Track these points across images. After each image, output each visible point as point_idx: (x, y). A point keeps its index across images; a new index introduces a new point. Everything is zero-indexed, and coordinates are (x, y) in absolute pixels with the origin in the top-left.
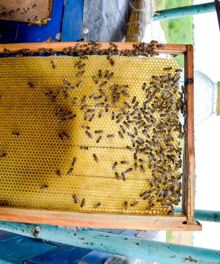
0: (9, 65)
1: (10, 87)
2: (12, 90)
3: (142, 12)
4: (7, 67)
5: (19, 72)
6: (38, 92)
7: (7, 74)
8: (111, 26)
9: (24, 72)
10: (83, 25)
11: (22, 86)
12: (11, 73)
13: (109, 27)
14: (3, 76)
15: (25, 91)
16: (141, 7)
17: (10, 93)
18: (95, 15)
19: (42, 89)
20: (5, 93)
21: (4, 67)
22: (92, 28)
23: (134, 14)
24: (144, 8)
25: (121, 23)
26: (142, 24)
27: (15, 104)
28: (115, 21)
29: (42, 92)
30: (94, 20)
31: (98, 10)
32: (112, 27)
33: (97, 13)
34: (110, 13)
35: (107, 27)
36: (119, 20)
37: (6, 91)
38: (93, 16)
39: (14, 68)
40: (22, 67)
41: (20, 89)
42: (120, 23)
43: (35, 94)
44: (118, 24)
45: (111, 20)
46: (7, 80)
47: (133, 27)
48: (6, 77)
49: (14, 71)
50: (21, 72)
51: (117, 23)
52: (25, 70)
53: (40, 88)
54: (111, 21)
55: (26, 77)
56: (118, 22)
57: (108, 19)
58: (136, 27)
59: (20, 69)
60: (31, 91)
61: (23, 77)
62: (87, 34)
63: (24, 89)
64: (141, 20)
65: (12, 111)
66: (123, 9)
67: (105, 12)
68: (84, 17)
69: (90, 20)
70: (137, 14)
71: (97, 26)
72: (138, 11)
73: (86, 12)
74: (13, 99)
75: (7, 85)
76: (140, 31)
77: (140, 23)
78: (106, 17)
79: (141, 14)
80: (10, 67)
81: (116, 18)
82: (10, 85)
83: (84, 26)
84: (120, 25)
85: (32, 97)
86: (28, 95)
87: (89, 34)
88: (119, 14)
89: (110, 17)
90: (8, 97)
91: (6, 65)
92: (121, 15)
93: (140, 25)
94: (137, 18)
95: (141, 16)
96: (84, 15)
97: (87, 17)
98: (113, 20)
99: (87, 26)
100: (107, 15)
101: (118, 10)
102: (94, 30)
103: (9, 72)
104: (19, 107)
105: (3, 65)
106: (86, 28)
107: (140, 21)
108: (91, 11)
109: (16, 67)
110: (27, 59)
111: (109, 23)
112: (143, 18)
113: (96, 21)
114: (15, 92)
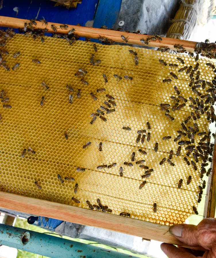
0: (31, 43)
1: (29, 66)
2: (31, 70)
3: (193, 9)
4: (29, 45)
5: (41, 52)
6: (60, 76)
7: (28, 52)
8: (150, 22)
9: (48, 53)
10: (119, 16)
11: (43, 68)
12: (33, 52)
13: (148, 23)
14: (24, 54)
15: (45, 73)
16: (193, 2)
17: (29, 73)
18: (135, 8)
19: (64, 73)
20: (22, 72)
21: (26, 45)
22: (129, 21)
23: (183, 9)
24: (197, 4)
25: (164, 19)
26: (190, 23)
27: (32, 85)
28: (157, 16)
29: (63, 77)
30: (132, 12)
31: (139, 2)
32: (152, 23)
33: (137, 5)
34: (152, 6)
35: (146, 22)
36: (162, 16)
37: (25, 70)
38: (132, 8)
39: (37, 47)
40: (46, 47)
41: (40, 70)
42: (162, 19)
43: (55, 78)
44: (160, 20)
45: (151, 14)
46: (28, 58)
47: (178, 25)
48: (27, 55)
49: (37, 50)
50: (45, 52)
51: (158, 18)
52: (49, 51)
53: (62, 72)
54: (152, 16)
55: (49, 59)
56: (161, 17)
57: (148, 14)
58: (180, 26)
59: (44, 49)
60: (52, 74)
61: (46, 58)
62: (123, 26)
63: (45, 71)
64: (189, 18)
65: (28, 92)
66: (169, 3)
67: (147, 5)
68: (122, 8)
69: (128, 12)
70: (186, 11)
71: (134, 19)
72: (188, 7)
73: (125, 2)
74: (31, 79)
75: (26, 64)
76: (185, 31)
77: (188, 22)
78: (146, 11)
79: (192, 11)
80: (32, 45)
81: (158, 12)
82: (29, 64)
83: (120, 18)
84: (162, 21)
85: (53, 81)
86: (48, 77)
87: (124, 28)
88: (164, 8)
89: (151, 11)
90: (26, 77)
91: (28, 42)
92: (166, 9)
93: (187, 24)
94: (185, 15)
95: (191, 13)
96: (122, 6)
97: (125, 8)
98: (154, 15)
99: (123, 18)
100: (148, 9)
101: (163, 3)
102: (131, 23)
103: (31, 51)
104: (37, 89)
105: (25, 42)
106: (122, 20)
107: (187, 19)
108: (131, 2)
109: (40, 46)
110: (53, 40)
111: (149, 17)
112: (192, 16)
113: (134, 14)
114: (35, 72)
